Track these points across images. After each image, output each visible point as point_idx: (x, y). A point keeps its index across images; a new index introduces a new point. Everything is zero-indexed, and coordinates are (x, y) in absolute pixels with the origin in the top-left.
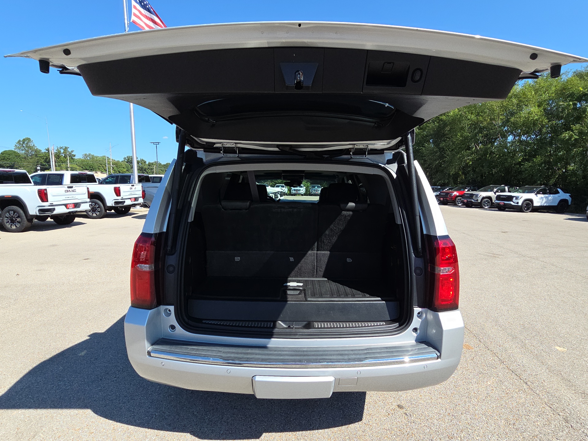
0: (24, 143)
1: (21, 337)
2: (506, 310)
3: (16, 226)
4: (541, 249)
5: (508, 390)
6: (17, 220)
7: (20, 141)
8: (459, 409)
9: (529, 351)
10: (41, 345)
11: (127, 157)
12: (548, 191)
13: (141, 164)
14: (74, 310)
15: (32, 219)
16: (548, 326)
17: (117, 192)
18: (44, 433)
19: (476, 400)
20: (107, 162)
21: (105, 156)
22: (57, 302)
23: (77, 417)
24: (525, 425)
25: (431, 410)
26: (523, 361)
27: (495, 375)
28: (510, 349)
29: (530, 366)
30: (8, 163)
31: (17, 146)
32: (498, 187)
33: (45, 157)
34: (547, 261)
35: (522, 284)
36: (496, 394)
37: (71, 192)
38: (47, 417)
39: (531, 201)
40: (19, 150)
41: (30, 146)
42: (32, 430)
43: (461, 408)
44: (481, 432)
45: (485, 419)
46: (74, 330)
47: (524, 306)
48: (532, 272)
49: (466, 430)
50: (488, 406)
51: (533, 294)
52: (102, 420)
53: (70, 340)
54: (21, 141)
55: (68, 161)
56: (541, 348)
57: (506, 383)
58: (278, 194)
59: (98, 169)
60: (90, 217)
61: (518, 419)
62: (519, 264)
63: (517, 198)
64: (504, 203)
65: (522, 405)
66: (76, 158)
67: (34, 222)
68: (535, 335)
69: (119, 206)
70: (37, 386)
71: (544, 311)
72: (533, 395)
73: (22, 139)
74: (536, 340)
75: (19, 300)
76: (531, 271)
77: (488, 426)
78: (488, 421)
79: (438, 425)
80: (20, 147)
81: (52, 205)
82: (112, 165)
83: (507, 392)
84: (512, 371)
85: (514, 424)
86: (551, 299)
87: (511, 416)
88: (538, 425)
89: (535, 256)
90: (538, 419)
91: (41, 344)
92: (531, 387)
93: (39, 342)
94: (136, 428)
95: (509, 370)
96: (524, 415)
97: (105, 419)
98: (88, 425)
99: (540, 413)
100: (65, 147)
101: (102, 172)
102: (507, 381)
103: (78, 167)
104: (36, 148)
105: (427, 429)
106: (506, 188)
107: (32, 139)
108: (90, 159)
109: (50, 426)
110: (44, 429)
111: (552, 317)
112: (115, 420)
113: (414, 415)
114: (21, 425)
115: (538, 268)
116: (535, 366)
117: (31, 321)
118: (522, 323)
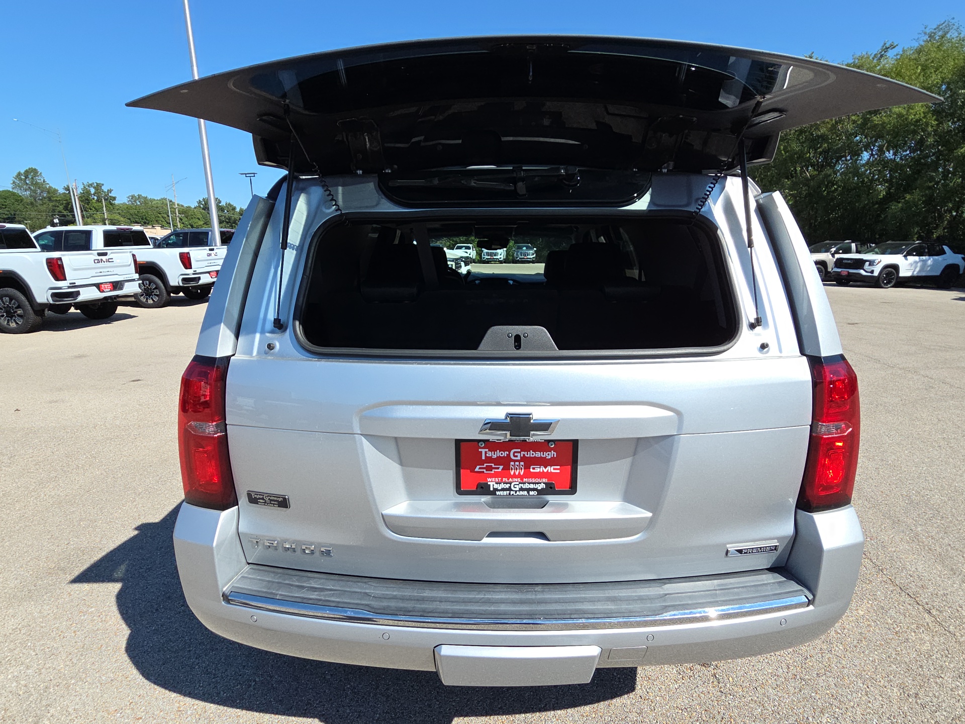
0: (26, 177)
1: (17, 528)
2: (874, 469)
3: (17, 323)
4: (920, 354)
5: (898, 627)
6: (16, 312)
7: (19, 174)
8: (812, 666)
9: (926, 548)
10: (52, 542)
11: (204, 199)
12: (926, 250)
13: (228, 211)
14: (112, 476)
15: (44, 311)
16: (953, 499)
17: (186, 261)
18: (51, 718)
19: (841, 648)
20: (170, 208)
21: (165, 199)
22: (82, 460)
23: (113, 686)
24: (937, 696)
25: (760, 669)
26: (918, 567)
27: (869, 597)
28: (891, 544)
29: (932, 578)
30: (4, 213)
31: (17, 184)
32: (838, 244)
33: (65, 202)
34: (933, 375)
35: (896, 418)
36: (877, 634)
37: (104, 262)
38: (58, 686)
39: (895, 267)
40: (21, 189)
41: (37, 183)
42: (30, 713)
43: (815, 664)
44: (857, 712)
45: (861, 685)
46: (112, 514)
47: (904, 461)
48: (910, 396)
49: (829, 710)
50: (865, 659)
51: (917, 437)
52: (157, 692)
53: (103, 533)
54: (22, 175)
55: (104, 209)
56: (946, 541)
57: (892, 612)
58: (462, 261)
59: (155, 222)
60: (142, 305)
61: (922, 684)
62: (885, 381)
63: (872, 263)
64: (849, 273)
65: (926, 656)
66: (116, 202)
67: (46, 315)
68: (932, 515)
69: (191, 286)
70: (42, 625)
71: (941, 469)
72: (945, 635)
73: (24, 171)
74: (935, 525)
75: (17, 457)
76: (908, 395)
77: (870, 700)
78: (868, 690)
79: (777, 699)
80: (21, 184)
81: (73, 285)
82: (179, 213)
83: (897, 630)
84: (901, 588)
85: (917, 694)
86: (951, 446)
87: (909, 680)
88: (960, 696)
89: (911, 365)
90: (958, 683)
91: (52, 540)
92: (938, 620)
93: (48, 537)
94: (219, 709)
95: (895, 586)
96: (932, 677)
97: (163, 690)
98: (132, 702)
99: (960, 671)
100: (96, 183)
101: (162, 227)
102: (893, 607)
103: (122, 219)
104: (48, 186)
105: (757, 708)
106: (853, 245)
107: (40, 170)
108: (141, 204)
109: (64, 704)
110: (52, 711)
111: (957, 480)
112: (182, 691)
113: (731, 679)
114: (12, 703)
115: (918, 389)
116: (939, 576)
117: (36, 496)
118: (906, 494)
